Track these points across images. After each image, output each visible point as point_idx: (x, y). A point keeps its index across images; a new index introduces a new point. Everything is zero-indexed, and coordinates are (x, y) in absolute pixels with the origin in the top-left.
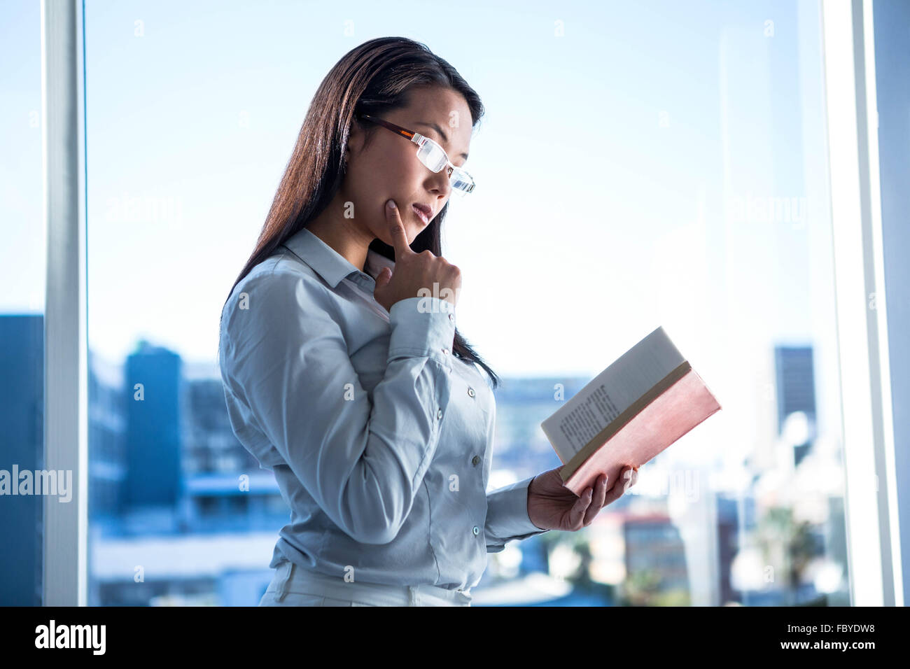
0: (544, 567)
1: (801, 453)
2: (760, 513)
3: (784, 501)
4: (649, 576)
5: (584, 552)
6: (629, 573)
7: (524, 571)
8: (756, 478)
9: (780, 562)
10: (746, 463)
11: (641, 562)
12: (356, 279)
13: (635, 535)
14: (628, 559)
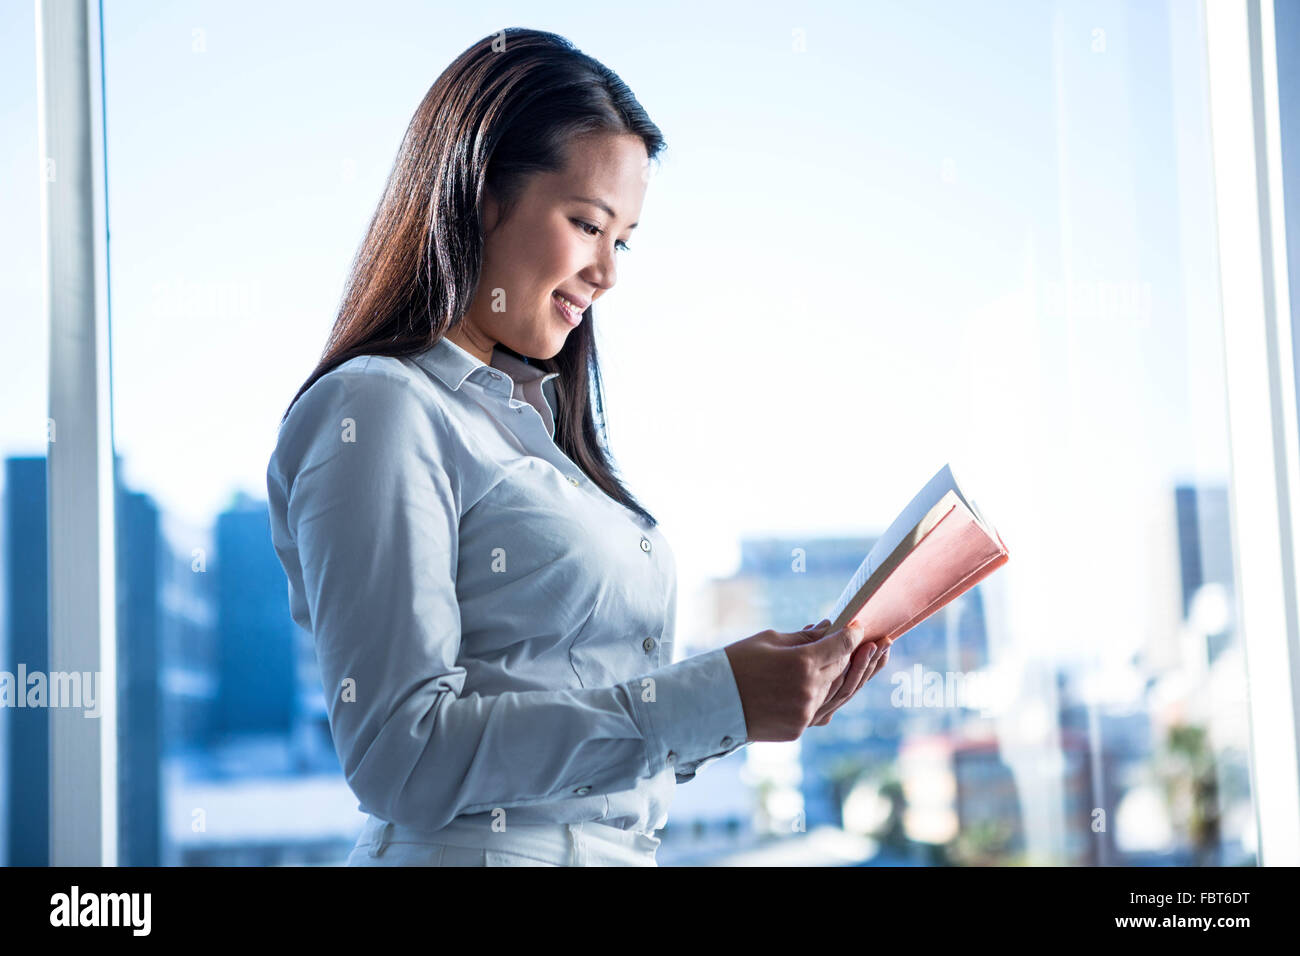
0: (837, 820)
1: (1216, 646)
2: (1157, 737)
3: (1193, 717)
4: (992, 830)
5: (896, 795)
6: (963, 827)
7: (811, 824)
8: (1151, 684)
9: (1187, 808)
10: (1136, 660)
11: (981, 809)
12: (482, 380)
13: (971, 771)
14: (961, 805)
